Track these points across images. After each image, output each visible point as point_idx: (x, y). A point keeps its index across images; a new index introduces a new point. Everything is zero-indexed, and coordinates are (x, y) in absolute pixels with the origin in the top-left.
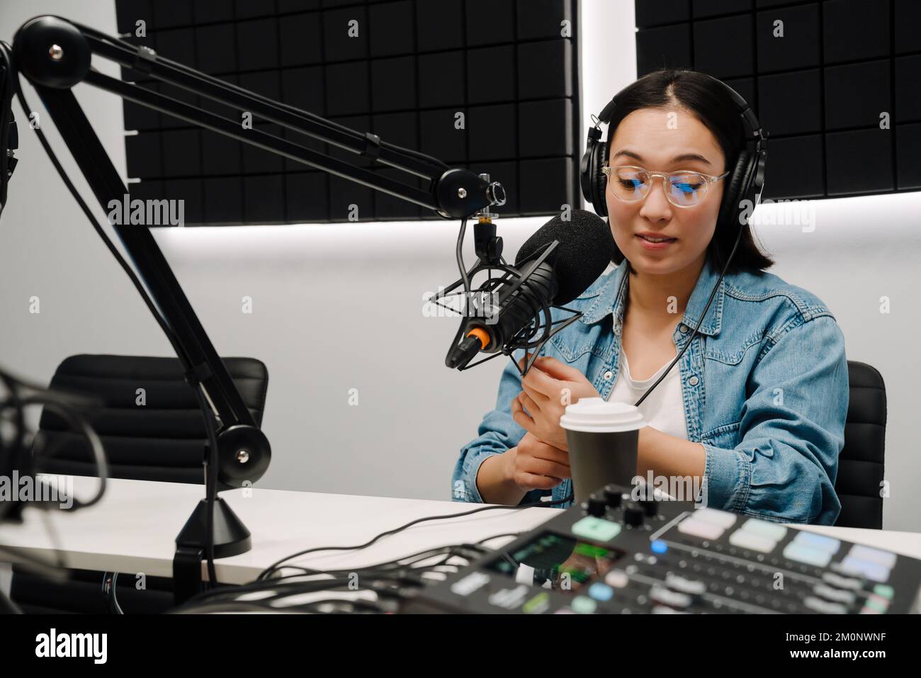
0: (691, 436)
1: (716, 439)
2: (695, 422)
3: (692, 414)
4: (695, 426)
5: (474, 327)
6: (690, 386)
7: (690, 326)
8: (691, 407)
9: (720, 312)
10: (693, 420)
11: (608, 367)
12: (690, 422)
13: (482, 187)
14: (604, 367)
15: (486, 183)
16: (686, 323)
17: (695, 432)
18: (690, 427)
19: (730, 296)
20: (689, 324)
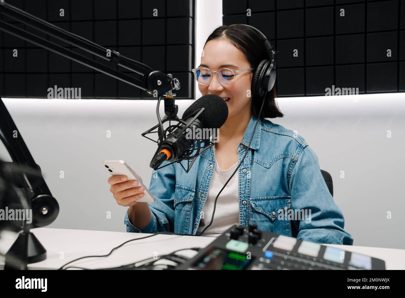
0: (240, 197)
1: (257, 202)
2: (243, 190)
3: (242, 186)
4: (243, 192)
5: (164, 148)
6: (243, 173)
7: (245, 145)
8: (242, 183)
9: (259, 138)
10: (242, 190)
11: (210, 162)
12: (240, 190)
13: (169, 80)
14: (208, 163)
15: (170, 78)
16: (244, 144)
17: (242, 195)
18: (240, 193)
19: (265, 130)
20: (245, 144)
